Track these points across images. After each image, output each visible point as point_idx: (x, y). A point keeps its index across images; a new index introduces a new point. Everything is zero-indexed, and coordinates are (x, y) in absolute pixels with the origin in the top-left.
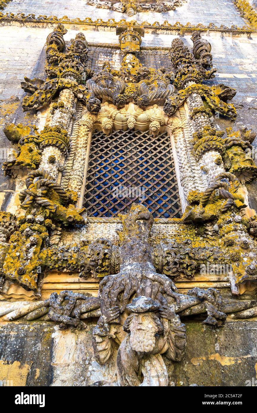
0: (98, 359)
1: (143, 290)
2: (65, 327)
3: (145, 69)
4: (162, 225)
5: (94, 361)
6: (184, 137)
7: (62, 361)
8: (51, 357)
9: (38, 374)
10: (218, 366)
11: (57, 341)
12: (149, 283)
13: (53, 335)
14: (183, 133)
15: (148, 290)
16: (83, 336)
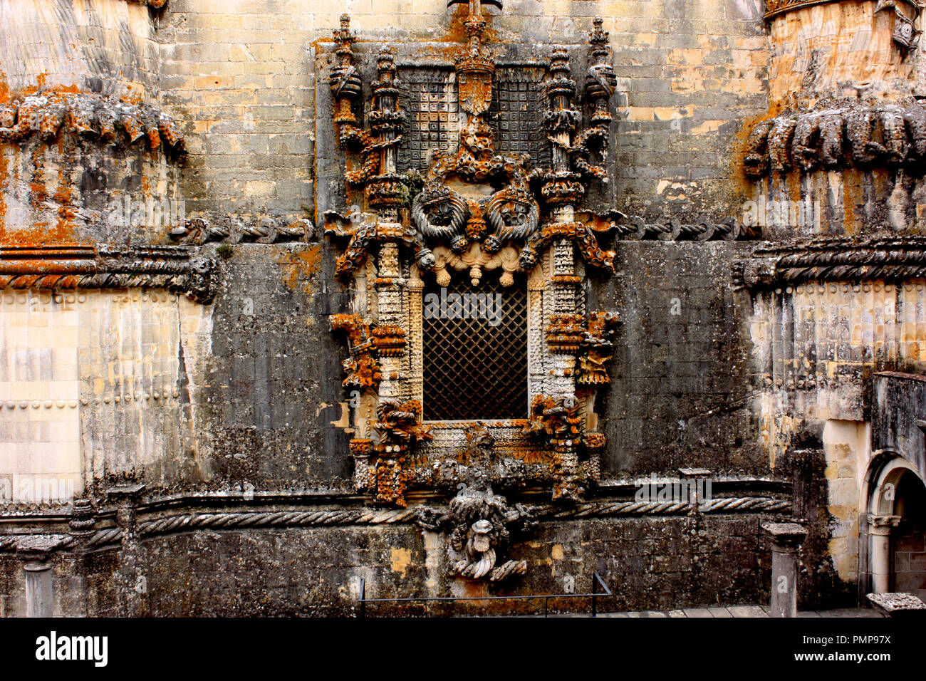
0: (454, 548)
1: (483, 514)
2: (429, 531)
3: (498, 166)
4: (505, 430)
5: (450, 547)
6: (542, 304)
7: (430, 547)
8: (423, 545)
9: (417, 553)
10: (529, 548)
11: (425, 536)
12: (487, 508)
13: (422, 533)
14: (542, 300)
15: (487, 513)
16: (442, 534)
